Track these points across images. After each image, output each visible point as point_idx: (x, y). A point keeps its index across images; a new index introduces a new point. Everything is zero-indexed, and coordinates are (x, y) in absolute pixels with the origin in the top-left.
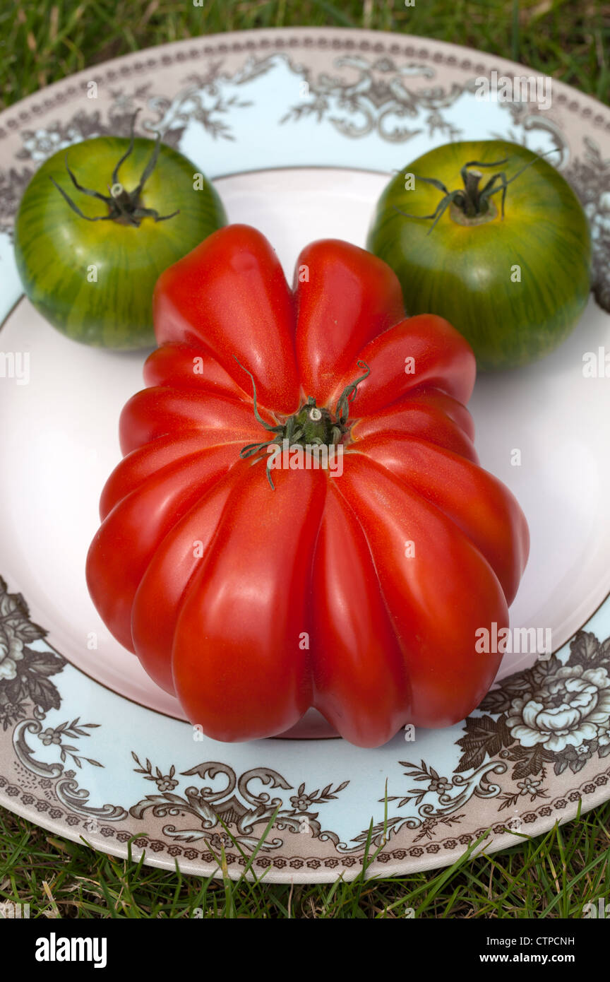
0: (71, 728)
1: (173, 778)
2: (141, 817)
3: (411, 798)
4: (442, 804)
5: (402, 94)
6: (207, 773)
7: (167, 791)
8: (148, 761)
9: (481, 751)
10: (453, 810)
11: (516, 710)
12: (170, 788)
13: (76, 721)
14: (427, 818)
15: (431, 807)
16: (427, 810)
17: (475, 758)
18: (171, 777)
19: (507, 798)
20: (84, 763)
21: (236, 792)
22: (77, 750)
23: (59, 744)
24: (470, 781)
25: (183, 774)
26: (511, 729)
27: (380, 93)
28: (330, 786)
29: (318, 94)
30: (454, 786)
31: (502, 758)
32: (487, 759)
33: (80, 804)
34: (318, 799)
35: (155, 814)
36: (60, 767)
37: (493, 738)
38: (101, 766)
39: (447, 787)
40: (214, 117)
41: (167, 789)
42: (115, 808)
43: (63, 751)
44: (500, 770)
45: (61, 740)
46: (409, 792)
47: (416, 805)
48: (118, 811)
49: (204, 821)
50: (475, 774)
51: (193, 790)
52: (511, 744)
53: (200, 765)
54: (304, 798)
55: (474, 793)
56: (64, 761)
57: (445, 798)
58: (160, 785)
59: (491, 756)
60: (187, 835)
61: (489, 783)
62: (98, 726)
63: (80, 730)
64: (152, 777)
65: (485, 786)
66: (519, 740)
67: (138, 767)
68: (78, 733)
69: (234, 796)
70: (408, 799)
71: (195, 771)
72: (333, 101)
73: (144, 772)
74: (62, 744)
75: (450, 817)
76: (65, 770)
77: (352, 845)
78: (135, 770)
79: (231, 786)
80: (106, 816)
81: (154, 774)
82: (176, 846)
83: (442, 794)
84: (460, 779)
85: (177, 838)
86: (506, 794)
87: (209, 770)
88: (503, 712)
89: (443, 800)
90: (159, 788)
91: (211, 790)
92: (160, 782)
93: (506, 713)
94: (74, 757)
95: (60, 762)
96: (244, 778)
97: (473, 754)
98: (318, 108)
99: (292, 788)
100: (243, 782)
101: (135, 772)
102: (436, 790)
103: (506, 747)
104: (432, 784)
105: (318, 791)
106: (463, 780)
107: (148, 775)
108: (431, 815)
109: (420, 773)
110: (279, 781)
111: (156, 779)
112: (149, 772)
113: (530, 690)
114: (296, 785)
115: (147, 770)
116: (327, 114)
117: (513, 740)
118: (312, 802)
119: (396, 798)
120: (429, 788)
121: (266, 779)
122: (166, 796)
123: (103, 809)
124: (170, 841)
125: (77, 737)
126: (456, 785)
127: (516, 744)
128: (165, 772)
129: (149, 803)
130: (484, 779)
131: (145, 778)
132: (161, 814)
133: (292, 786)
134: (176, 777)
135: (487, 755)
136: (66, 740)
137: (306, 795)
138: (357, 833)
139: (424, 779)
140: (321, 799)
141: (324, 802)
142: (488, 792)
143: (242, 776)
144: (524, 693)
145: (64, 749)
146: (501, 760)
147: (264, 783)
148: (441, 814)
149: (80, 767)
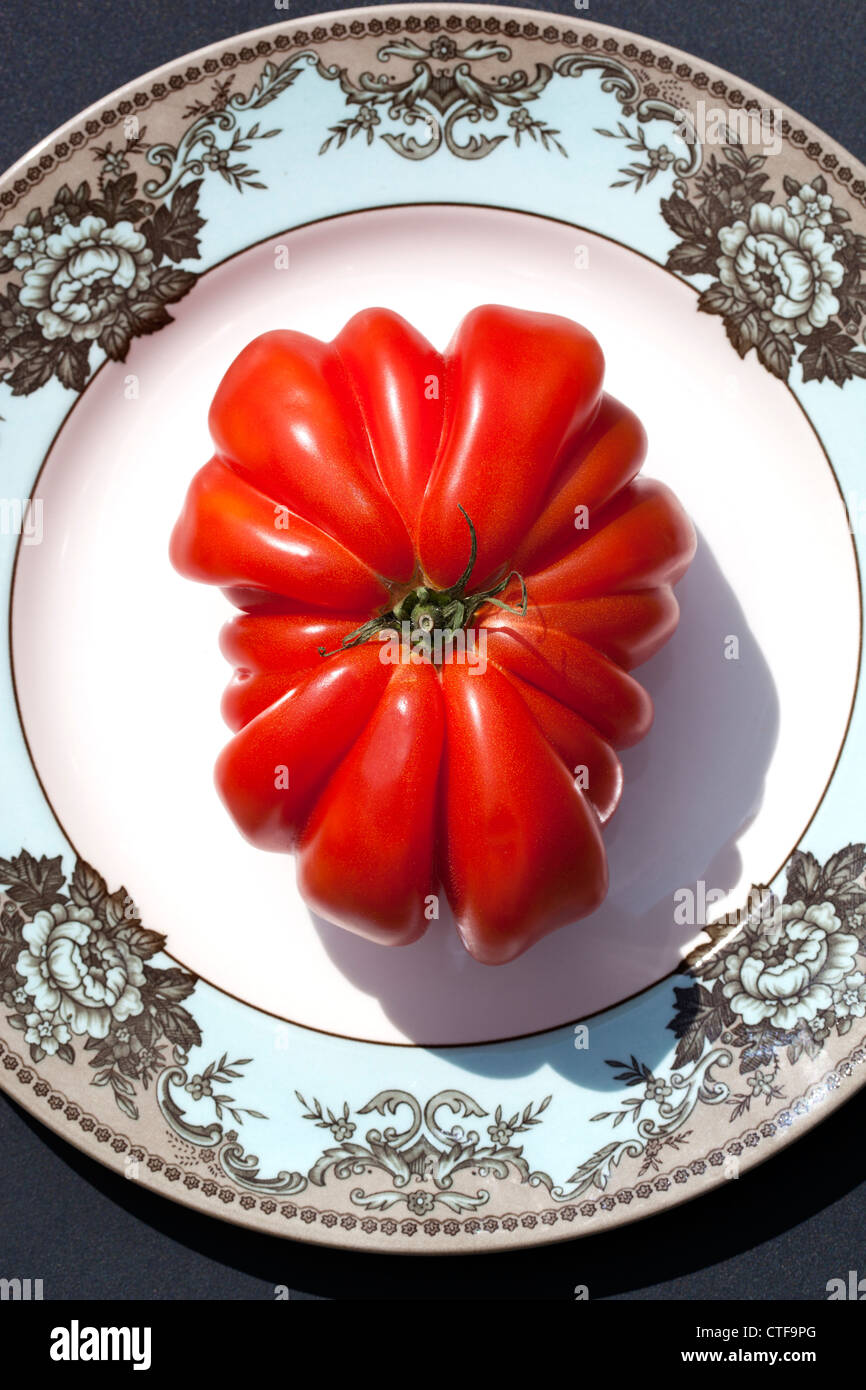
0: (221, 1069)
1: (349, 1121)
2: (323, 1183)
3: (626, 1112)
4: (663, 1117)
5: (472, 87)
6: (386, 1107)
7: (346, 1141)
8: (315, 1100)
9: (699, 1035)
10: (677, 1124)
11: (733, 972)
12: (348, 1135)
13: (224, 1058)
14: (649, 1140)
15: (650, 1122)
16: (648, 1127)
17: (694, 1046)
18: (346, 1120)
19: (738, 1102)
20: (244, 1116)
21: (424, 1130)
22: (232, 1100)
23: (211, 1095)
24: (690, 1080)
25: (360, 1112)
26: (729, 1001)
27: (443, 90)
28: (531, 1105)
29: (362, 103)
30: (675, 1090)
31: (725, 1042)
32: (708, 1047)
33: (250, 1177)
34: (520, 1127)
35: (338, 1175)
36: (218, 1128)
37: (711, 1016)
38: (264, 1117)
39: (666, 1091)
40: (234, 159)
41: (344, 1137)
42: (291, 1176)
43: (217, 1104)
44: (724, 1061)
45: (211, 1090)
46: (623, 1103)
47: (634, 1120)
48: (296, 1179)
49: (395, 1176)
50: (696, 1069)
51: (374, 1135)
52: (733, 1022)
53: (376, 1097)
54: (503, 1126)
55: (698, 1097)
56: (221, 1118)
57: (666, 1107)
58: (335, 1133)
59: (712, 1041)
60: (379, 1200)
61: (714, 1081)
62: (250, 1060)
63: (231, 1071)
64: (324, 1123)
65: (710, 1086)
66: (741, 1015)
67: (308, 1113)
68: (229, 1075)
69: (423, 1136)
70: (623, 1114)
71: (372, 1106)
72: (382, 110)
73: (315, 1117)
74: (215, 1094)
75: (675, 1135)
76: (224, 1133)
77: (569, 1188)
78: (304, 1117)
79: (417, 1122)
80: (285, 1187)
81: (327, 1119)
82: (370, 1219)
83: (662, 1103)
84: (679, 1079)
85: (368, 1206)
86: (736, 1096)
87: (388, 1101)
88: (717, 977)
89: (665, 1112)
90: (335, 1138)
91: (395, 1131)
92: (335, 1128)
93: (721, 978)
94: (232, 1110)
95: (216, 1120)
96: (430, 1107)
97: (691, 1041)
98: (365, 123)
99: (487, 1114)
100: (430, 1113)
101: (305, 1120)
102: (654, 1098)
103: (727, 1026)
104: (649, 1090)
105: (518, 1114)
106: (683, 1080)
107: (319, 1121)
108: (652, 1134)
109: (632, 1075)
110: (471, 1106)
111: (331, 1125)
112: (320, 1116)
113: (745, 942)
114: (492, 1111)
115: (317, 1114)
116: (378, 130)
117: (734, 1016)
118: (514, 1130)
119: (608, 1114)
120: (645, 1095)
121: (455, 1105)
122: (346, 1147)
123: (279, 1180)
124: (361, 1213)
125: (229, 1082)
126: (677, 1088)
127: (738, 1021)
128: (338, 1114)
129: (328, 1161)
130: (707, 1074)
131: (317, 1125)
132: (345, 1174)
133: (487, 1110)
134: (354, 1118)
135: (707, 1041)
136: (218, 1088)
137: (504, 1122)
138: (572, 1171)
139: (637, 1082)
140: (524, 1126)
141: (527, 1130)
142: (713, 1095)
143: (428, 1105)
144: (740, 946)
145: (218, 1100)
146: (723, 1046)
147: (454, 1112)
148: (665, 1132)
149: (240, 1123)
